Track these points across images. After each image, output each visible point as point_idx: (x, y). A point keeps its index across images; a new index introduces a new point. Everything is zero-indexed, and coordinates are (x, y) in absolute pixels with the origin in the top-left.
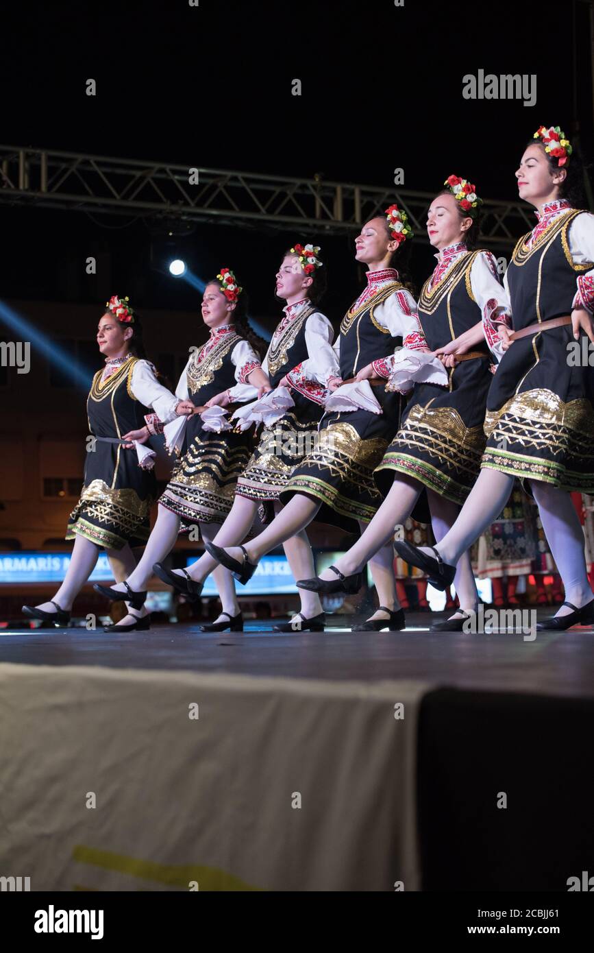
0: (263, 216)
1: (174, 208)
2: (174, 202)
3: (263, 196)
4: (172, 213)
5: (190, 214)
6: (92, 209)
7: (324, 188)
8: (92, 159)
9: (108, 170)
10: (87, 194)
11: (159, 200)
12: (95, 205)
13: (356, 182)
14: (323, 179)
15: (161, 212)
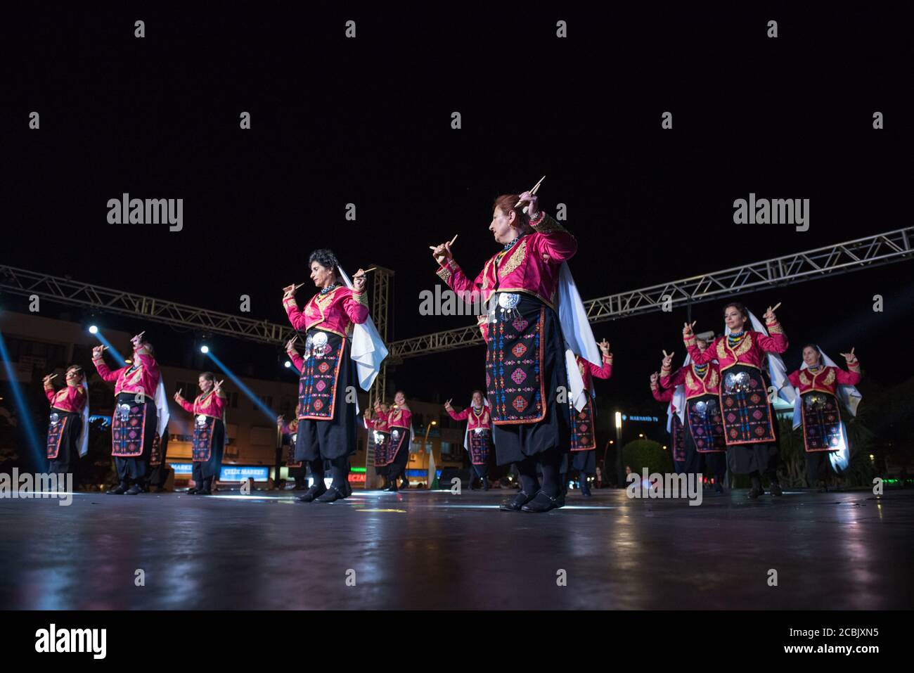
0: (243, 333)
1: (207, 327)
2: (207, 324)
3: (244, 327)
4: (206, 328)
5: (214, 330)
6: (173, 324)
7: (268, 326)
8: (174, 304)
9: (182, 310)
10: (170, 317)
11: (202, 323)
12: (175, 322)
13: (281, 324)
14: (268, 322)
15: (200, 328)
